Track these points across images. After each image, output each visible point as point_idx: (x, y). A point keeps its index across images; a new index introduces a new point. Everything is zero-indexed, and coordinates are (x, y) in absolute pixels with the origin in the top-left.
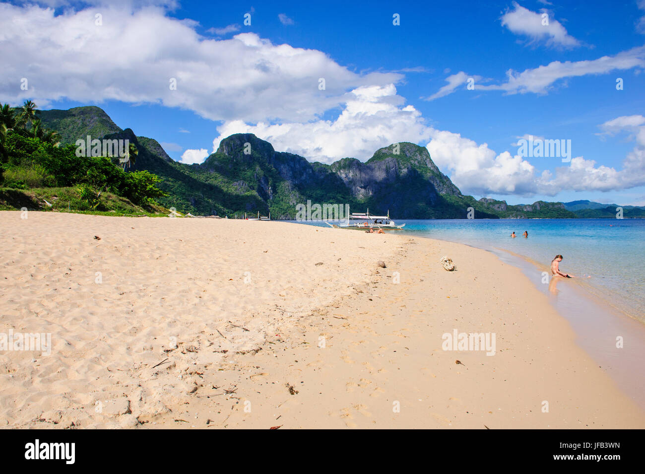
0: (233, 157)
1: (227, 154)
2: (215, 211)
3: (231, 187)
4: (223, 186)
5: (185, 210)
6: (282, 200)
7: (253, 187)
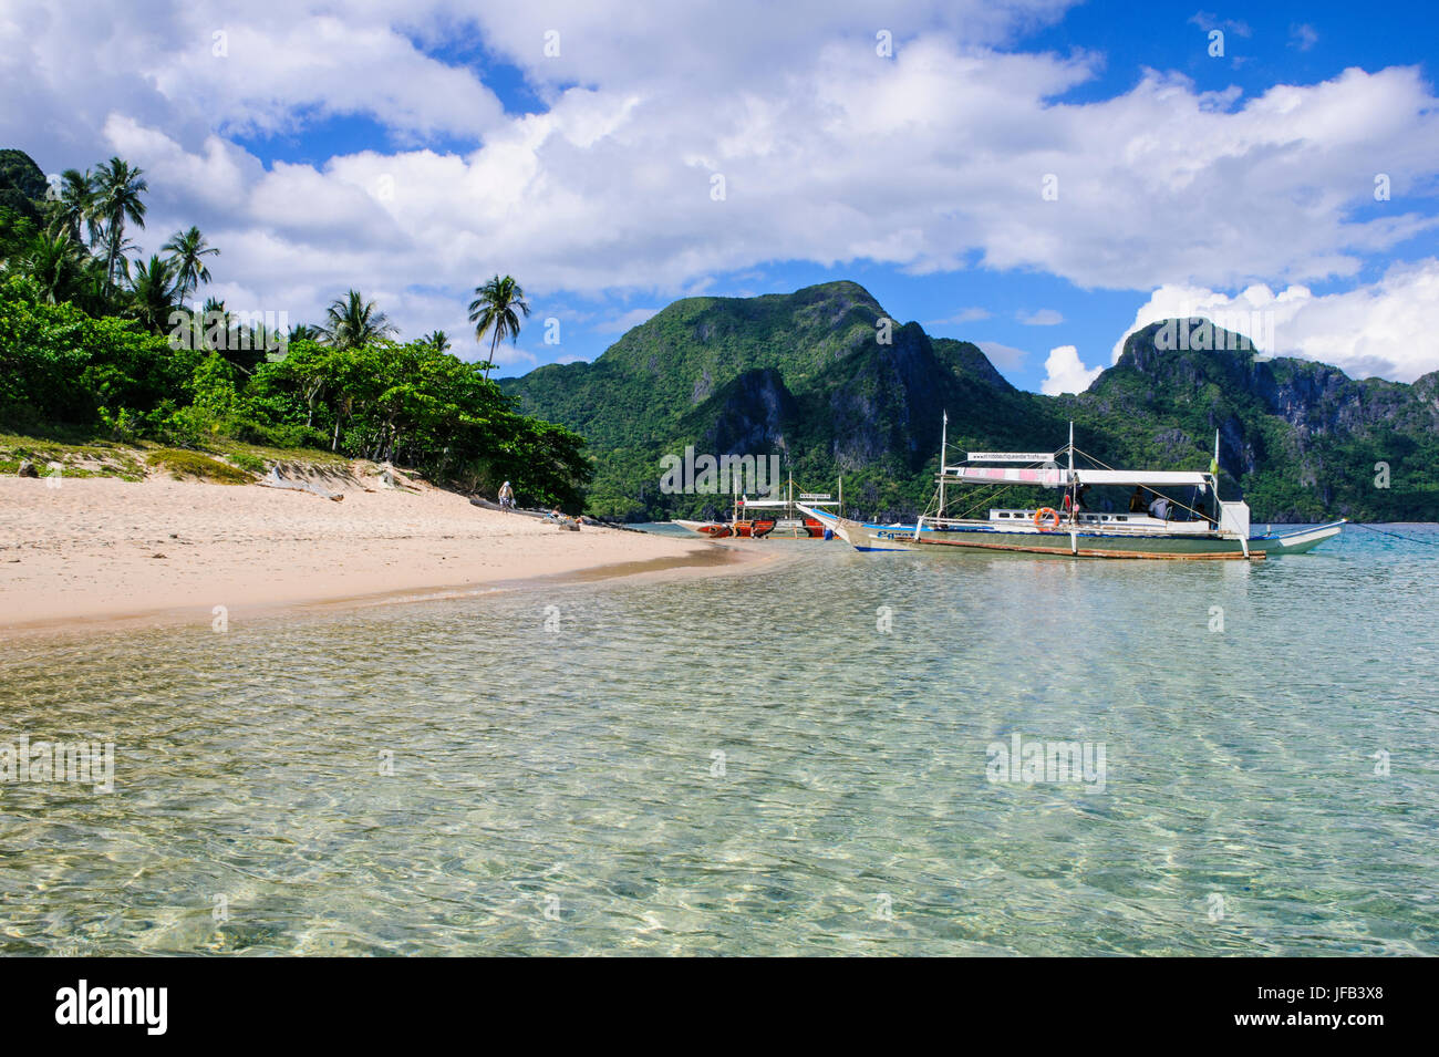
0: (1156, 376)
1: (1141, 369)
2: (1109, 503)
3: (1149, 446)
4: (1130, 444)
5: (1036, 499)
6: (1281, 475)
7: (1204, 444)
